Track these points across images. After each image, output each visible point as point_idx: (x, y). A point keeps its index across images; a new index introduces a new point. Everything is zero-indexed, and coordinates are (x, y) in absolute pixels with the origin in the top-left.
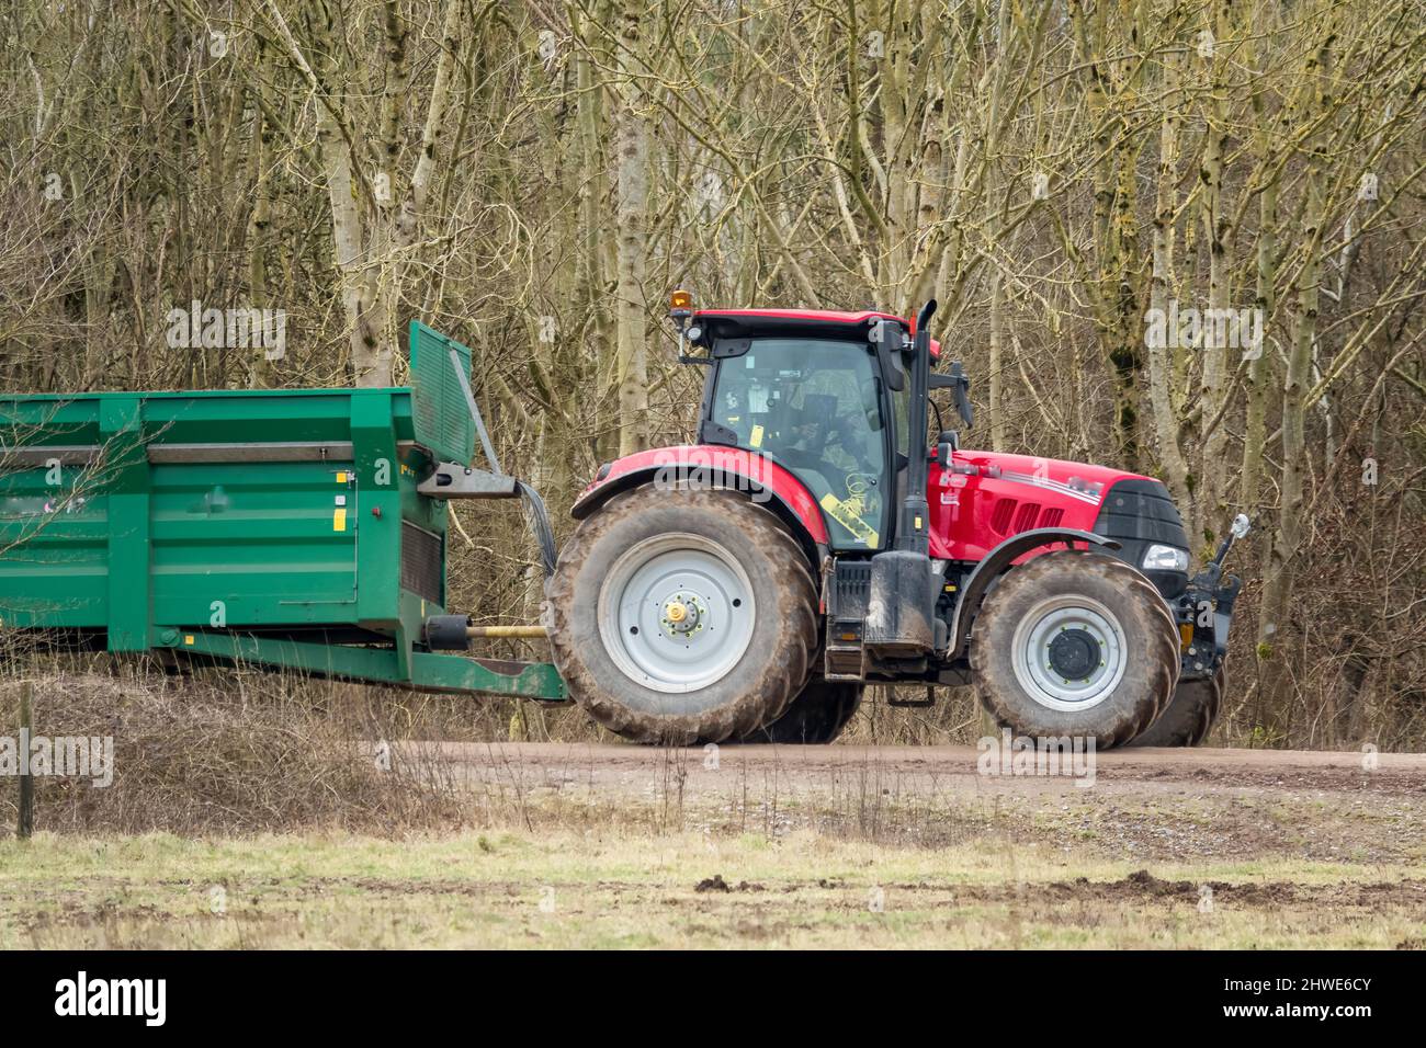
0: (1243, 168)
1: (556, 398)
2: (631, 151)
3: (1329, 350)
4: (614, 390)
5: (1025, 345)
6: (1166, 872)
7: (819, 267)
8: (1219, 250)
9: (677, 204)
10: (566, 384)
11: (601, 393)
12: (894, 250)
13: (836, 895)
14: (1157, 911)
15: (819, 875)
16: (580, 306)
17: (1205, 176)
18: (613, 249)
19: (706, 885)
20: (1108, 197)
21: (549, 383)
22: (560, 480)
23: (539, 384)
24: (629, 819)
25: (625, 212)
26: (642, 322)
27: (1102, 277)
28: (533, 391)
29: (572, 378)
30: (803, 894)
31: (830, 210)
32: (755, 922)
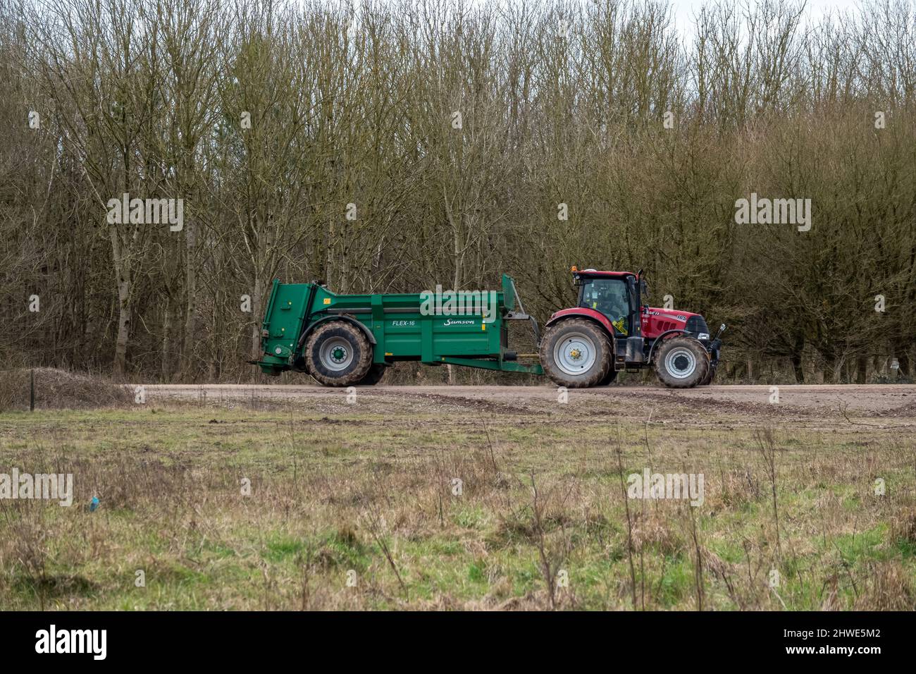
0: (351, 233)
1: (172, 294)
2: (190, 229)
3: (374, 280)
4: (187, 292)
5: (295, 279)
6: (333, 417)
7: (240, 259)
8: (345, 254)
9: (203, 243)
10: (174, 291)
11: (183, 293)
12: (260, 254)
13: (246, 424)
14: (330, 427)
15: (241, 418)
16: (178, 270)
17: (342, 235)
18: (186, 255)
19: (212, 422)
20: (316, 241)
21: (170, 290)
22: (173, 316)
23: (167, 290)
24: (191, 404)
25: (189, 246)
26: (194, 274)
27: (314, 262)
28: (166, 293)
29: (176, 289)
30: (237, 424)
31: (243, 244)
32: (224, 431)
